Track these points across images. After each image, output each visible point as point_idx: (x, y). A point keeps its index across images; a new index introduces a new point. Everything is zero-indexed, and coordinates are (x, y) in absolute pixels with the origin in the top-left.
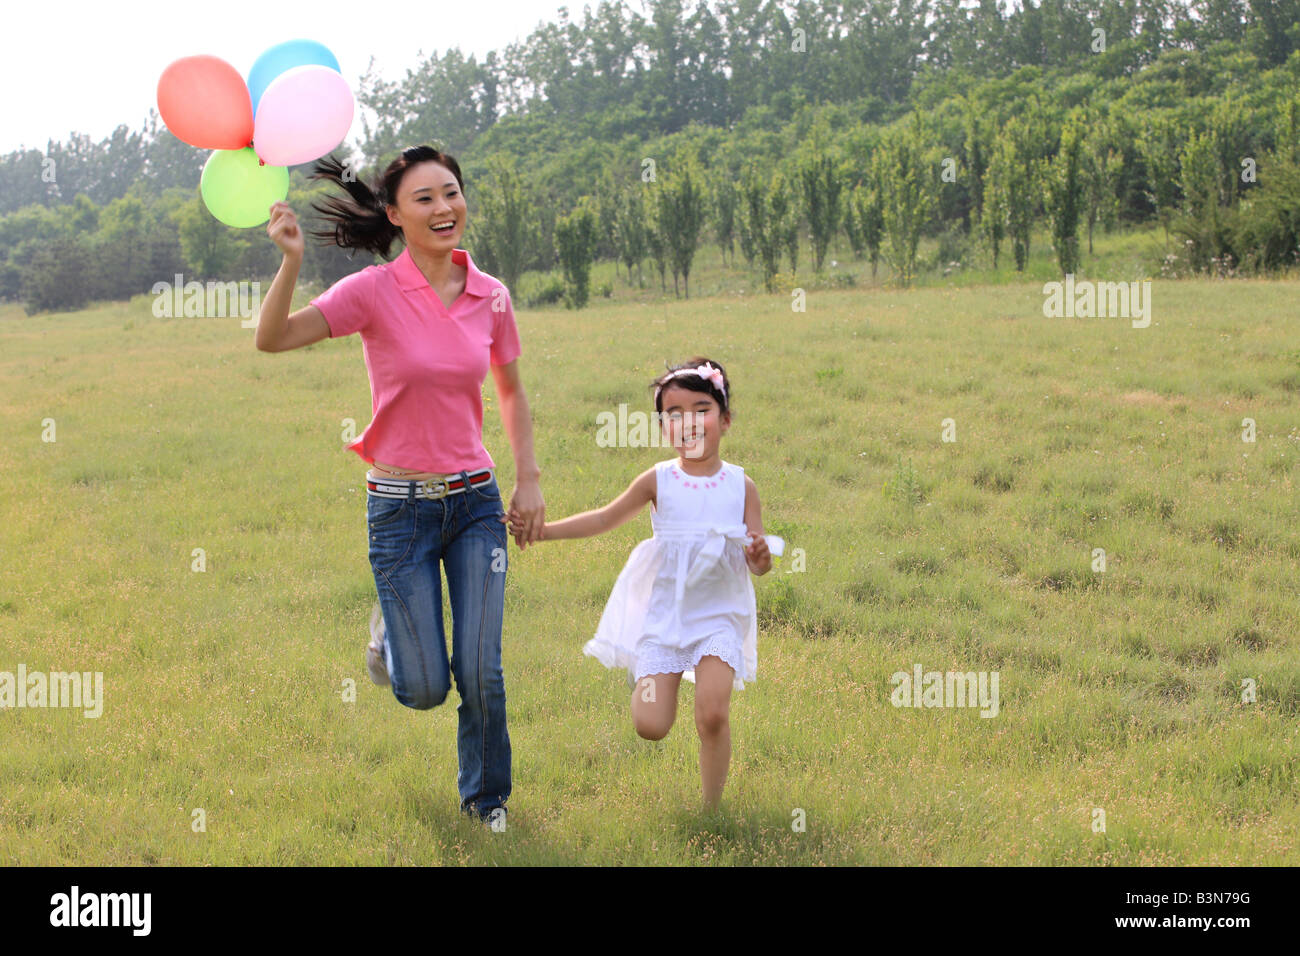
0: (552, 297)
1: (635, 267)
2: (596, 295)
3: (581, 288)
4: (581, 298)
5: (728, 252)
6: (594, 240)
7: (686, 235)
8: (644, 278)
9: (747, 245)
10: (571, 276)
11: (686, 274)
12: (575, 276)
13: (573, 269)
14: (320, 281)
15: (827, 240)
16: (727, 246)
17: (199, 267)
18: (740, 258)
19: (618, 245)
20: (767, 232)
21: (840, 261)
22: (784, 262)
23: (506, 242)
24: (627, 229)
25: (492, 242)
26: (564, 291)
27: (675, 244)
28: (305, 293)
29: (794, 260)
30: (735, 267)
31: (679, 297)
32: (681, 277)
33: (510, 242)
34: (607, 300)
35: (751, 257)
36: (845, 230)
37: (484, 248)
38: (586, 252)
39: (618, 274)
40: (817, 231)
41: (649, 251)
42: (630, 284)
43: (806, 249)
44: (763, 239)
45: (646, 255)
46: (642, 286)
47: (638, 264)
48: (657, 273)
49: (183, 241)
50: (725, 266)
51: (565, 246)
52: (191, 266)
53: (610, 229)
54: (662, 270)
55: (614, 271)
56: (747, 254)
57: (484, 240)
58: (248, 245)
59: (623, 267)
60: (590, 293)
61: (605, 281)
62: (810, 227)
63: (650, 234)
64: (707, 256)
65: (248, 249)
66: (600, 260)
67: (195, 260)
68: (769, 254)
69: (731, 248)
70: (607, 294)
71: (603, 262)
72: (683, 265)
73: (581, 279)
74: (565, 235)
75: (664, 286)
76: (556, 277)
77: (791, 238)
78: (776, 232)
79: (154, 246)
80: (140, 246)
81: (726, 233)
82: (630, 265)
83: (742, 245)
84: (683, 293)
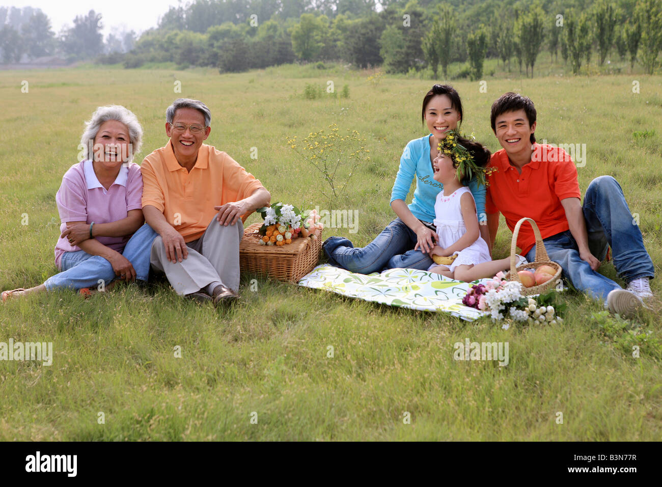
0: (464, 75)
1: (507, 61)
2: (487, 75)
3: (478, 71)
4: (478, 76)
5: (554, 55)
6: (486, 47)
7: (534, 46)
8: (511, 67)
9: (565, 52)
10: (474, 65)
11: (532, 65)
12: (476, 65)
13: (475, 61)
14: (354, 63)
15: (607, 50)
16: (554, 52)
17: (300, 55)
18: (560, 59)
19: (499, 50)
20: (576, 44)
21: (612, 61)
22: (584, 61)
23: (444, 46)
24: (504, 42)
25: (437, 47)
26: (470, 72)
27: (528, 50)
28: (348, 69)
29: (588, 59)
30: (557, 62)
31: (528, 77)
32: (530, 67)
33: (446, 47)
34: (492, 77)
35: (566, 58)
36: (616, 45)
37: (432, 50)
38: (482, 53)
39: (498, 65)
40: (602, 44)
41: (515, 53)
42: (504, 70)
43: (595, 57)
44: (574, 48)
45: (513, 56)
46: (510, 71)
47: (509, 60)
48: (518, 65)
49: (293, 42)
50: (552, 62)
51: (471, 50)
52: (296, 54)
53: (496, 42)
54: (520, 63)
55: (496, 63)
56: (564, 56)
57: (433, 45)
58: (324, 45)
59: (501, 62)
60: (483, 74)
61: (492, 68)
62: (598, 43)
63: (515, 44)
64: (544, 57)
65: (323, 47)
66: (490, 58)
67: (298, 51)
68: (577, 56)
69: (556, 53)
70: (492, 74)
71: (491, 59)
72: (532, 61)
73: (479, 66)
74: (472, 43)
75: (521, 72)
76: (466, 66)
77: (588, 48)
78: (581, 44)
79: (280, 44)
80: (274, 44)
81: (554, 44)
82: (504, 60)
83: (562, 52)
84: (530, 75)
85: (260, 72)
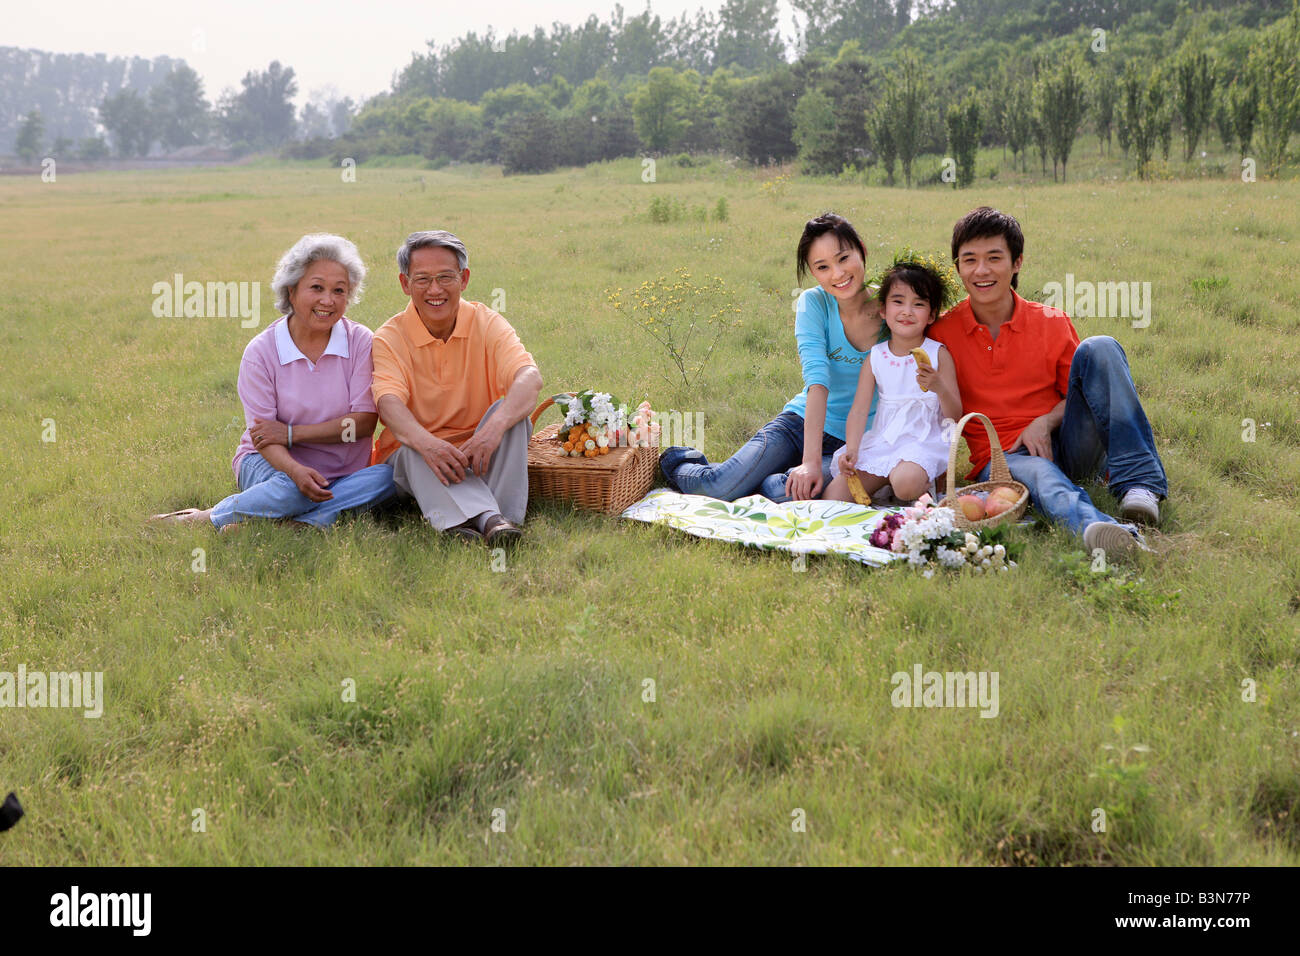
1: (1020, 153)
2: (982, 177)
3: (967, 170)
4: (967, 180)
5: (1105, 142)
6: (981, 127)
7: (1067, 125)
8: (1027, 163)
9: (1123, 135)
10: (959, 160)
11: (1065, 160)
12: (963, 160)
13: (961, 153)
14: (746, 156)
15: (1199, 132)
16: (1105, 136)
17: (648, 142)
18: (1118, 151)
19: (1006, 133)
20: (1142, 123)
21: (1210, 152)
22: (1156, 153)
23: (905, 126)
24: (1015, 118)
25: (892, 127)
27: (1056, 133)
28: (734, 167)
29: (1166, 150)
30: (1111, 155)
31: (1056, 181)
32: (1060, 164)
33: (908, 127)
34: (991, 182)
35: (1126, 147)
36: (1216, 124)
37: (884, 132)
38: (973, 138)
39: (1004, 159)
40: (1190, 122)
41: (1034, 138)
42: (1015, 168)
43: (1179, 143)
44: (1139, 129)
45: (1030, 143)
46: (1024, 170)
47: (1023, 149)
48: (1039, 159)
49: (635, 118)
50: (1102, 154)
51: (954, 132)
52: (641, 139)
53: (1000, 118)
54: (1043, 155)
55: (1002, 157)
56: (1123, 143)
57: (885, 125)
58: (691, 123)
59: (1009, 153)
60: (975, 175)
61: (993, 165)
62: (1183, 120)
63: (1034, 123)
64: (1086, 145)
65: (690, 127)
66: (989, 146)
67: (645, 134)
68: (1144, 144)
69: (1109, 138)
70: (993, 175)
71: (993, 148)
72: (1063, 154)
73: (968, 162)
74: (955, 121)
75: (1044, 171)
77: (1165, 130)
78: (1151, 123)
79: (612, 121)
80: (602, 121)
81: (1105, 123)
82: (1015, 151)
83: (1119, 135)
84: (1060, 177)
85: (575, 172)
